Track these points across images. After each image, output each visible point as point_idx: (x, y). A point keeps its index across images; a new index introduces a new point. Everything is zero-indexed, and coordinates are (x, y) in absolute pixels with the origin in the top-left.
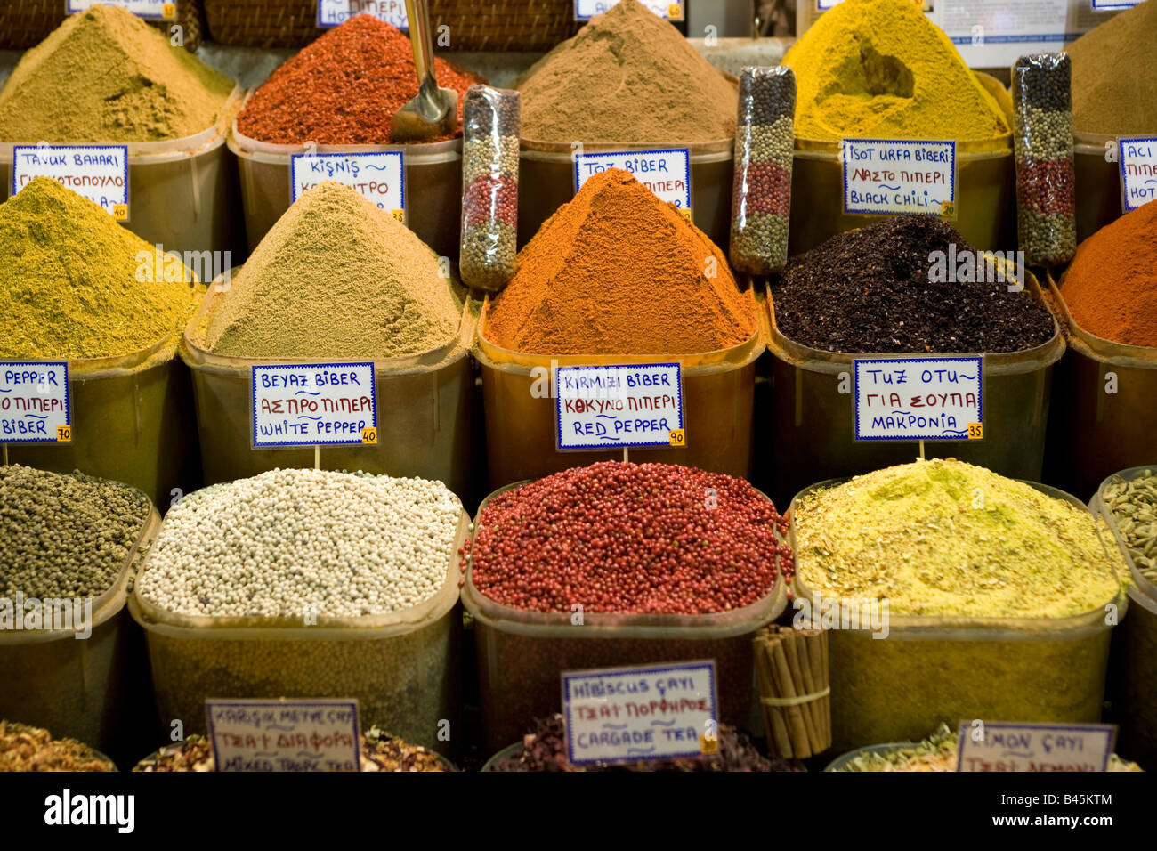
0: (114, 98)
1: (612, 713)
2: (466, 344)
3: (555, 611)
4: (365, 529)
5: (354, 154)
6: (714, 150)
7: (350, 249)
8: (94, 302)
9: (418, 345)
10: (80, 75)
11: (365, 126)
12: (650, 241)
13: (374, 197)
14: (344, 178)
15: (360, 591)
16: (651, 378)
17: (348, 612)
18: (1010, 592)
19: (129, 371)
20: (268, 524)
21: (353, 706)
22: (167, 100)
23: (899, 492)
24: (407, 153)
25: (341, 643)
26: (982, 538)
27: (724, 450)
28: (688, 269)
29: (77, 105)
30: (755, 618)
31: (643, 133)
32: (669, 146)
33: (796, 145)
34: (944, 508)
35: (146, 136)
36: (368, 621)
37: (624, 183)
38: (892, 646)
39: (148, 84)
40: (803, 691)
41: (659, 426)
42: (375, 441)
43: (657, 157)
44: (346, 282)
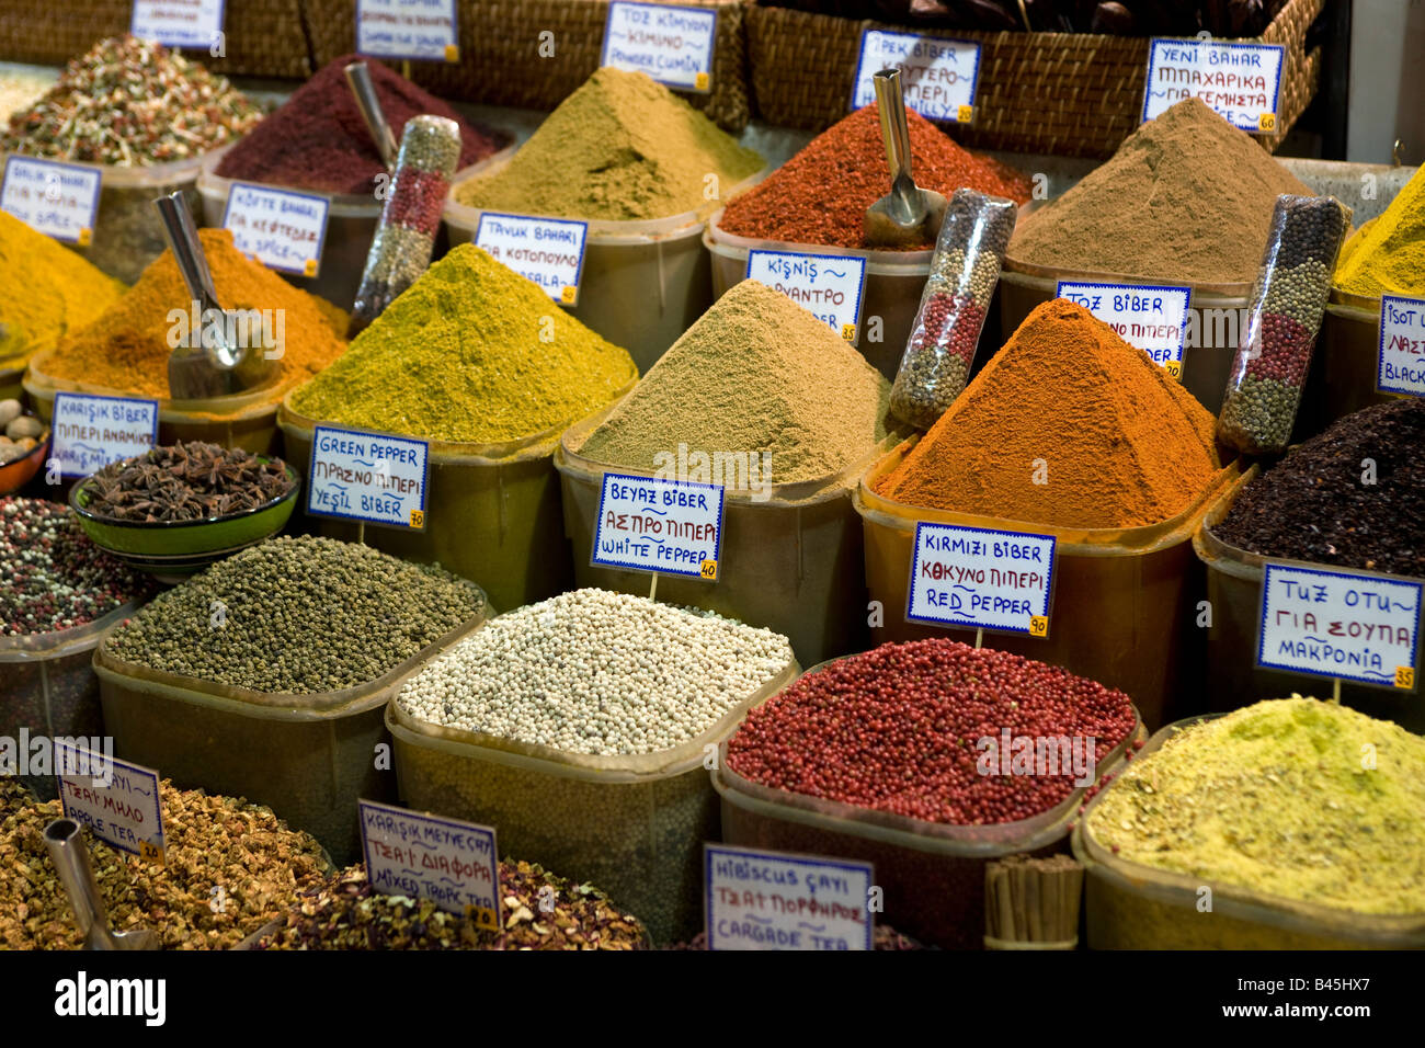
0: (600, 170)
1: (757, 902)
2: (849, 483)
3: (783, 788)
4: (637, 665)
5: (814, 256)
6: (1230, 293)
7: (742, 357)
8: (479, 383)
9: (786, 475)
10: (570, 143)
11: (840, 224)
12: (1070, 389)
13: (824, 308)
14: (799, 281)
15: (600, 729)
16: (1021, 550)
17: (574, 747)
18: (1334, 873)
19: (491, 462)
20: (536, 640)
21: (490, 834)
22: (656, 178)
23: (1256, 731)
24: (872, 261)
25: (565, 781)
26: (1333, 805)
27: (1121, 655)
28: (1104, 427)
29: (560, 175)
30: (1007, 841)
31: (1147, 264)
32: (1171, 283)
33: (1333, 297)
34: (1299, 760)
35: (620, 214)
36: (594, 762)
37: (1062, 317)
38: (1156, 907)
39: (639, 158)
40: (1025, 935)
41: (1020, 609)
42: (714, 577)
43: (1152, 295)
44: (728, 394)
